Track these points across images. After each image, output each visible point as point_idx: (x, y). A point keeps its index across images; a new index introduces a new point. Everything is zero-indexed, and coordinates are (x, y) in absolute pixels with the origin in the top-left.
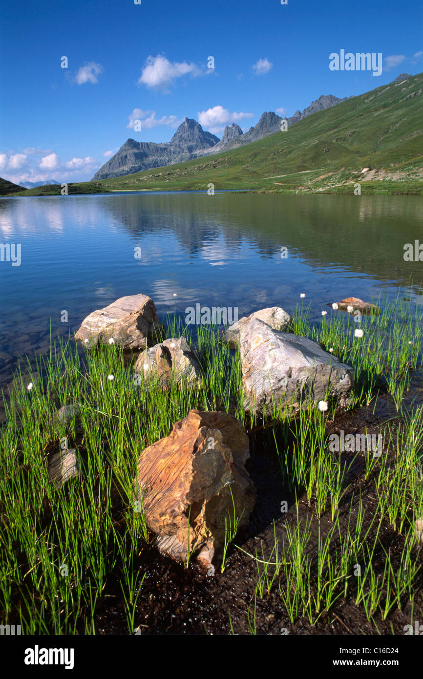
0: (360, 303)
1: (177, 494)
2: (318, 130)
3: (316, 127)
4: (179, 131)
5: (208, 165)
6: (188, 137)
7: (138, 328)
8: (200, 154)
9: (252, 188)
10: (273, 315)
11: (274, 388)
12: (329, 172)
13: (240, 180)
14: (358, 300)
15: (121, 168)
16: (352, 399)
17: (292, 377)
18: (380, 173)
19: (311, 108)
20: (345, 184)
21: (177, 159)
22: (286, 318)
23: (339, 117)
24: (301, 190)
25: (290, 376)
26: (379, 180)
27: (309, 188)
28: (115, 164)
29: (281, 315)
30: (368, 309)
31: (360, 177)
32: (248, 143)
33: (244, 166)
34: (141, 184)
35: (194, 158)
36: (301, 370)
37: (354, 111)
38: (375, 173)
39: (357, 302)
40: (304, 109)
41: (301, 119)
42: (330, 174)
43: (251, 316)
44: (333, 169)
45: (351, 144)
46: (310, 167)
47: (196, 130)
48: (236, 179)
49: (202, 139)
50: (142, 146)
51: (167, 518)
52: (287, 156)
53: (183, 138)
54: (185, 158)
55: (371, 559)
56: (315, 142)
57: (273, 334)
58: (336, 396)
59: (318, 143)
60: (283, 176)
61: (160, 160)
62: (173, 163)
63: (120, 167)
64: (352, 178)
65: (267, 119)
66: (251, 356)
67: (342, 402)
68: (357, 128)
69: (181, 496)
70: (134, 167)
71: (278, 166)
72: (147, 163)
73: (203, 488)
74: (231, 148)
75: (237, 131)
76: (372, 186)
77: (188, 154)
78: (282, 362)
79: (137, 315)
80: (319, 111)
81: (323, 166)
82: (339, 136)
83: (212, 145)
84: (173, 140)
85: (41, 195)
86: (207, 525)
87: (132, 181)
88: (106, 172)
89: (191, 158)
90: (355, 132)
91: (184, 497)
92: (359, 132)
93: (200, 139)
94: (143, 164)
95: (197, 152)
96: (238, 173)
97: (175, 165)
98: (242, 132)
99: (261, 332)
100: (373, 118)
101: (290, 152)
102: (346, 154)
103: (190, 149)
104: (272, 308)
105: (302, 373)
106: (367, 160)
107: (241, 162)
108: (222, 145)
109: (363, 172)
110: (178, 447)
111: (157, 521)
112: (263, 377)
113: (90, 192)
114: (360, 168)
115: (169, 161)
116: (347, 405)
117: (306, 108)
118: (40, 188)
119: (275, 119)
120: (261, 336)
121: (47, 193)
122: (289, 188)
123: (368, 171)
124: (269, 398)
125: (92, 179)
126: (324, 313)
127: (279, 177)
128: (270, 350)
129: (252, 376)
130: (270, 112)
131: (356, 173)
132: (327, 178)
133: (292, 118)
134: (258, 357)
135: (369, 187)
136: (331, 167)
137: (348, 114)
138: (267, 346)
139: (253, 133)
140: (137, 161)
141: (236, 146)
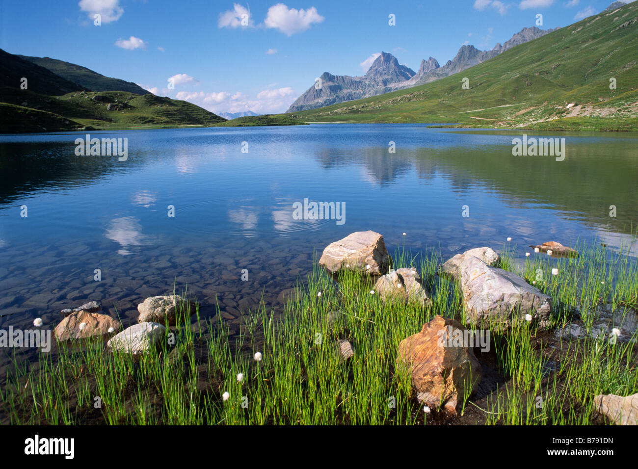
0: (559, 246)
1: (435, 363)
2: (519, 64)
3: (517, 59)
4: (374, 65)
5: (403, 98)
6: (384, 70)
7: (374, 258)
8: (395, 87)
9: (448, 122)
10: (484, 253)
11: (490, 308)
12: (531, 106)
13: (436, 113)
14: (558, 244)
15: (316, 101)
16: (550, 322)
17: (504, 301)
18: (586, 109)
19: (512, 41)
20: (548, 120)
21: (372, 92)
22: (495, 256)
23: (543, 50)
24: (500, 125)
25: (503, 300)
26: (585, 117)
27: (509, 124)
28: (310, 96)
29: (490, 254)
30: (567, 252)
31: (564, 112)
32: (445, 77)
33: (440, 100)
34: (335, 117)
35: (388, 91)
36: (511, 296)
37: (560, 43)
38: (582, 108)
39: (557, 246)
40: (505, 42)
41: (501, 52)
42: (532, 108)
43: (464, 253)
44: (535, 104)
45: (556, 77)
46: (510, 101)
47: (392, 64)
48: (431, 112)
49: (398, 73)
50: (337, 79)
51: (428, 378)
52: (486, 89)
53: (379, 72)
54: (380, 91)
55: (561, 408)
56: (516, 75)
57: (488, 269)
58: (538, 318)
59: (518, 77)
60: (480, 110)
61: (355, 93)
62: (367, 96)
63: (314, 99)
64: (556, 114)
65: (466, 52)
66: (471, 284)
67: (542, 323)
68: (562, 60)
69: (439, 364)
70: (328, 99)
71: (475, 100)
72: (342, 96)
73: (451, 361)
74: (427, 82)
75: (434, 64)
76: (578, 123)
77: (383, 88)
78: (496, 290)
79: (373, 248)
80: (521, 43)
81: (524, 100)
82: (542, 69)
83: (408, 78)
84: (369, 74)
85: (240, 126)
86: (454, 384)
87: (326, 113)
88: (301, 104)
89: (385, 91)
90: (560, 65)
91: (441, 364)
92: (564, 65)
93: (396, 72)
94: (338, 97)
95: (392, 86)
96: (434, 106)
97: (369, 97)
98: (439, 66)
99: (478, 266)
100: (581, 51)
101: (489, 86)
102: (550, 88)
103: (385, 83)
104: (483, 248)
105: (512, 298)
106: (573, 94)
107: (436, 96)
108: (418, 78)
109: (568, 107)
110: (429, 338)
111: (421, 379)
112: (482, 300)
113: (286, 124)
114: (565, 103)
115: (364, 94)
116: (546, 326)
117: (507, 41)
118: (240, 119)
119: (474, 52)
120: (478, 270)
121: (246, 124)
122: (488, 123)
123: (573, 106)
124: (486, 315)
125: (287, 111)
126: (527, 254)
127: (476, 111)
128: (487, 280)
129: (472, 298)
130: (469, 46)
131: (561, 107)
132: (528, 112)
133: (492, 51)
134: (477, 285)
135: (574, 123)
136: (532, 101)
137: (553, 46)
138: (485, 277)
139: (451, 67)
140: (332, 94)
141: (432, 79)
